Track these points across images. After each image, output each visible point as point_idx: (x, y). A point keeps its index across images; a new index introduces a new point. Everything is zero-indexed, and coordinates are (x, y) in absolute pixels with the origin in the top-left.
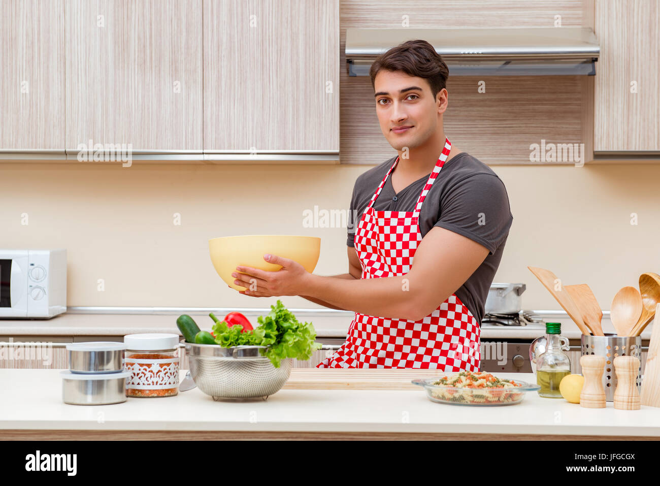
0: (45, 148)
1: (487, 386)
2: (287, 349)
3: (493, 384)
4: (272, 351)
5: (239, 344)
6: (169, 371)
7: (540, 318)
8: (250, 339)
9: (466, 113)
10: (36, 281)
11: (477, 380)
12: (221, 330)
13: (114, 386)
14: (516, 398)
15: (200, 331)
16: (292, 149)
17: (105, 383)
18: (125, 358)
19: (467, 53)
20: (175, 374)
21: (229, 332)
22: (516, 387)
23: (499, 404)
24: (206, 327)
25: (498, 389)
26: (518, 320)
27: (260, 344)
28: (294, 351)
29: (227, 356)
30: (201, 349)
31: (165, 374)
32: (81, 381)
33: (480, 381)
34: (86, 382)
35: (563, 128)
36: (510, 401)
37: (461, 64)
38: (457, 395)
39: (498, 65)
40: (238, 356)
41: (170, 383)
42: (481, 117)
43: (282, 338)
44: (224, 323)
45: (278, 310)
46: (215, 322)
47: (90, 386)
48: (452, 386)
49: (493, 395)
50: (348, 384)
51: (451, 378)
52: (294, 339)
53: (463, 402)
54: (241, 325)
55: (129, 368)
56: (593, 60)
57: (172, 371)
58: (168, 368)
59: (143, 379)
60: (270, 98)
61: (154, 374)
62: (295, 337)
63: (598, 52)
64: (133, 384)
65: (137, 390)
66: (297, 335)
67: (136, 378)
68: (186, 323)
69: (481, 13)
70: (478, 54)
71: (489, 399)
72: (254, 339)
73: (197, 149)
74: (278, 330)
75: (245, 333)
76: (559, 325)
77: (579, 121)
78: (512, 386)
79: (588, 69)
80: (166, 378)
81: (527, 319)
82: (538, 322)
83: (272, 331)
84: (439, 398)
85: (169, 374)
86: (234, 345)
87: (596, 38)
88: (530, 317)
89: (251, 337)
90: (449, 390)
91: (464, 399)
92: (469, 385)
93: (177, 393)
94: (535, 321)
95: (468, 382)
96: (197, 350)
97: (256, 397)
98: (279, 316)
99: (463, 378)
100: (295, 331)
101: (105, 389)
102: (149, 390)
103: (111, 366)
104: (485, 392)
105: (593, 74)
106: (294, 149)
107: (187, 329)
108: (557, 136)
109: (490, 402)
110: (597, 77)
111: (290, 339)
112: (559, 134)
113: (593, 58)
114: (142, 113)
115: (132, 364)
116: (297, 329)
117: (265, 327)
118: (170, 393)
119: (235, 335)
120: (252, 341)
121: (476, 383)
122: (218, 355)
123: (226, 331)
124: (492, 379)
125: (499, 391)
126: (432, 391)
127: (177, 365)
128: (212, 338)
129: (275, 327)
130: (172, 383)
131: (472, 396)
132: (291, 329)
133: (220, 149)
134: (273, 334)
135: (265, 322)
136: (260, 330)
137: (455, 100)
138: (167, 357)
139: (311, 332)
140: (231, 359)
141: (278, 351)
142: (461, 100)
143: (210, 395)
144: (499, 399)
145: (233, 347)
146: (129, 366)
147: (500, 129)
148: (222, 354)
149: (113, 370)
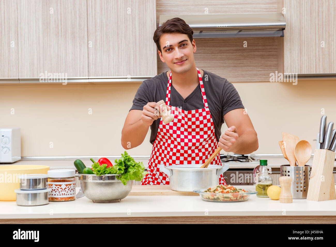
0: (8, 77)
1: (231, 192)
2: (130, 176)
3: (233, 191)
4: (122, 177)
5: (105, 174)
6: (70, 188)
7: (259, 158)
8: (111, 171)
9: (220, 57)
10: (5, 144)
11: (226, 189)
12: (96, 167)
13: (42, 196)
14: (245, 198)
15: (86, 167)
16: (133, 76)
17: (38, 195)
18: (48, 182)
19: (220, 26)
20: (73, 190)
21: (100, 168)
22: (245, 192)
23: (237, 201)
24: (89, 165)
25: (236, 194)
26: (248, 160)
27: (116, 173)
28: (133, 176)
29: (99, 180)
30: (86, 177)
31: (68, 190)
32: (25, 194)
33: (227, 190)
34: (28, 194)
35: (269, 63)
36: (242, 199)
37: (217, 32)
38: (216, 197)
39: (236, 32)
40: (105, 180)
41: (71, 194)
42: (227, 58)
43: (127, 170)
44: (98, 163)
45: (125, 156)
46: (93, 163)
47: (30, 196)
48: (213, 192)
49: (234, 196)
50: (162, 193)
51: (213, 189)
52: (133, 170)
53: (219, 200)
54: (106, 164)
55: (50, 187)
56: (283, 29)
57: (72, 188)
58: (70, 187)
59: (57, 192)
60: (122, 51)
61: (63, 189)
62: (133, 169)
63: (285, 25)
64: (52, 195)
65: (54, 198)
66: (134, 169)
67: (54, 192)
68: (79, 164)
69: (227, 6)
70: (225, 27)
71: (232, 199)
72: (113, 171)
73: (85, 76)
74: (125, 166)
75: (108, 168)
76: (266, 161)
77: (276, 60)
78: (243, 192)
79: (281, 34)
80: (69, 192)
81: (252, 159)
82: (257, 160)
83: (122, 167)
84: (207, 199)
85: (70, 190)
86: (103, 174)
87: (284, 18)
88: (253, 158)
89: (111, 170)
90: (212, 195)
91: (219, 199)
92: (222, 192)
93: (75, 199)
94: (256, 160)
95: (221, 190)
96: (84, 177)
97: (115, 200)
98: (125, 159)
99: (219, 188)
100: (134, 166)
101: (38, 198)
102: (60, 198)
103: (41, 186)
104: (230, 195)
105: (283, 36)
106: (134, 76)
107: (79, 166)
108: (266, 68)
109: (232, 200)
110: (285, 37)
111: (131, 170)
112: (267, 66)
113: (282, 28)
114: (57, 59)
115: (52, 185)
116: (135, 165)
117: (118, 165)
118: (71, 199)
119: (103, 169)
120: (112, 172)
121: (225, 191)
122: (95, 180)
123: (99, 167)
124: (233, 189)
125: (237, 195)
126: (203, 195)
127: (75, 185)
128: (92, 171)
129: (124, 165)
130: (72, 194)
131: (223, 197)
132: (132, 166)
133: (97, 76)
134: (122, 168)
135: (118, 162)
136: (116, 167)
137: (215, 50)
138: (69, 181)
139: (142, 167)
140: (102, 181)
141: (125, 177)
142: (217, 50)
143: (91, 200)
144: (237, 199)
145: (102, 175)
146: (50, 186)
147: (238, 64)
148: (97, 179)
149: (42, 188)
